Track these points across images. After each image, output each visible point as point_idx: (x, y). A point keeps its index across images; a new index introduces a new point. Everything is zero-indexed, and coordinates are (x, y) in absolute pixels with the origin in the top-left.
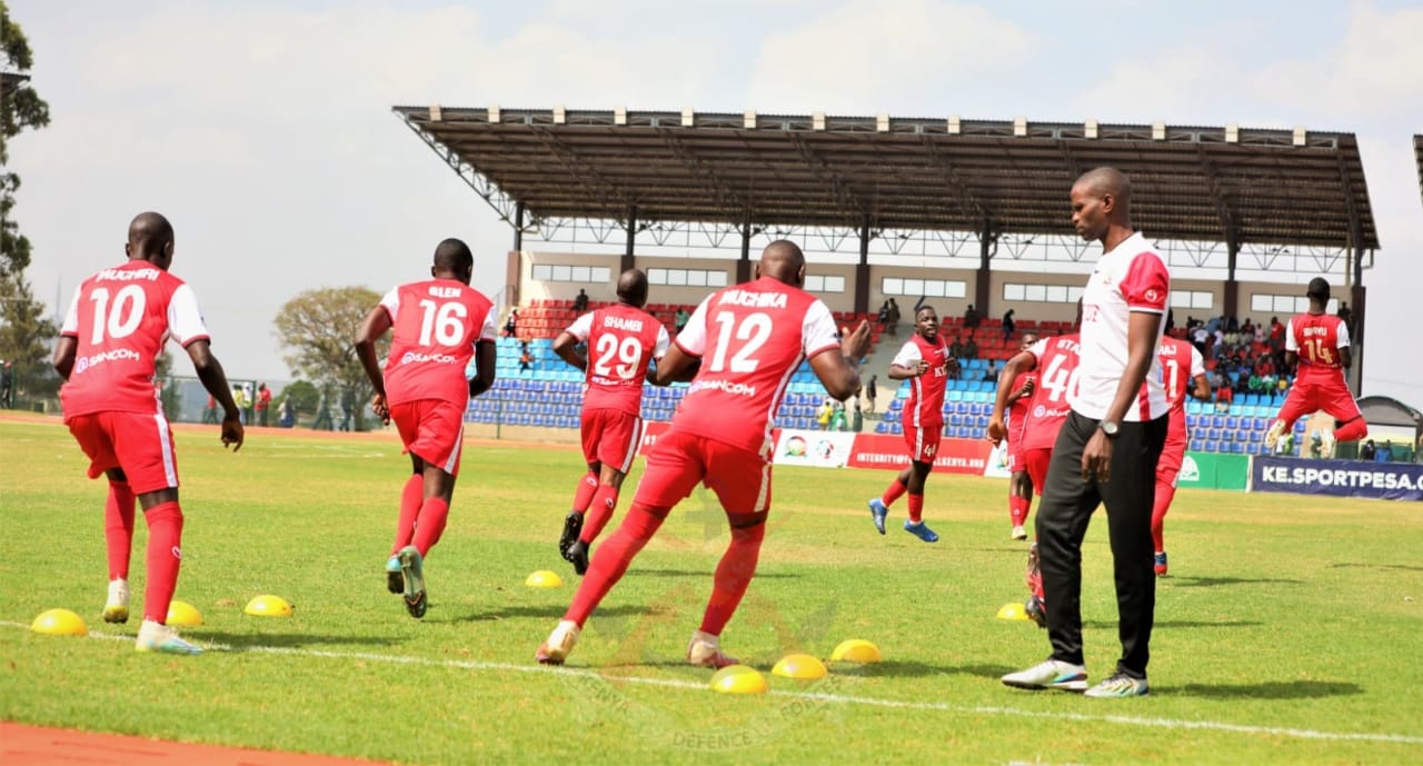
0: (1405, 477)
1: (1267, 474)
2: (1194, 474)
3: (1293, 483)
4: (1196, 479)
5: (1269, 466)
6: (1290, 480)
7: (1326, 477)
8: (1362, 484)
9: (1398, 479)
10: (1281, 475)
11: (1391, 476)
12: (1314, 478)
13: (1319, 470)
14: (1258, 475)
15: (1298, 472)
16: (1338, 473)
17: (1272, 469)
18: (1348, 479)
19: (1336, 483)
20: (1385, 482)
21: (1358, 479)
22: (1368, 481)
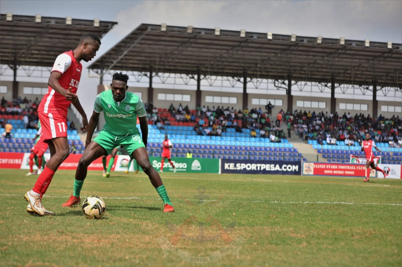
0: (278, 166)
1: (226, 166)
2: (199, 167)
3: (236, 170)
4: (200, 169)
5: (227, 163)
6: (235, 169)
7: (249, 167)
8: (262, 169)
9: (275, 166)
10: (232, 166)
11: (272, 166)
12: (244, 167)
13: (246, 164)
14: (223, 166)
15: (238, 165)
16: (253, 165)
17: (228, 164)
18: (257, 167)
19: (253, 169)
20: (270, 168)
21: (260, 167)
22: (264, 168)
